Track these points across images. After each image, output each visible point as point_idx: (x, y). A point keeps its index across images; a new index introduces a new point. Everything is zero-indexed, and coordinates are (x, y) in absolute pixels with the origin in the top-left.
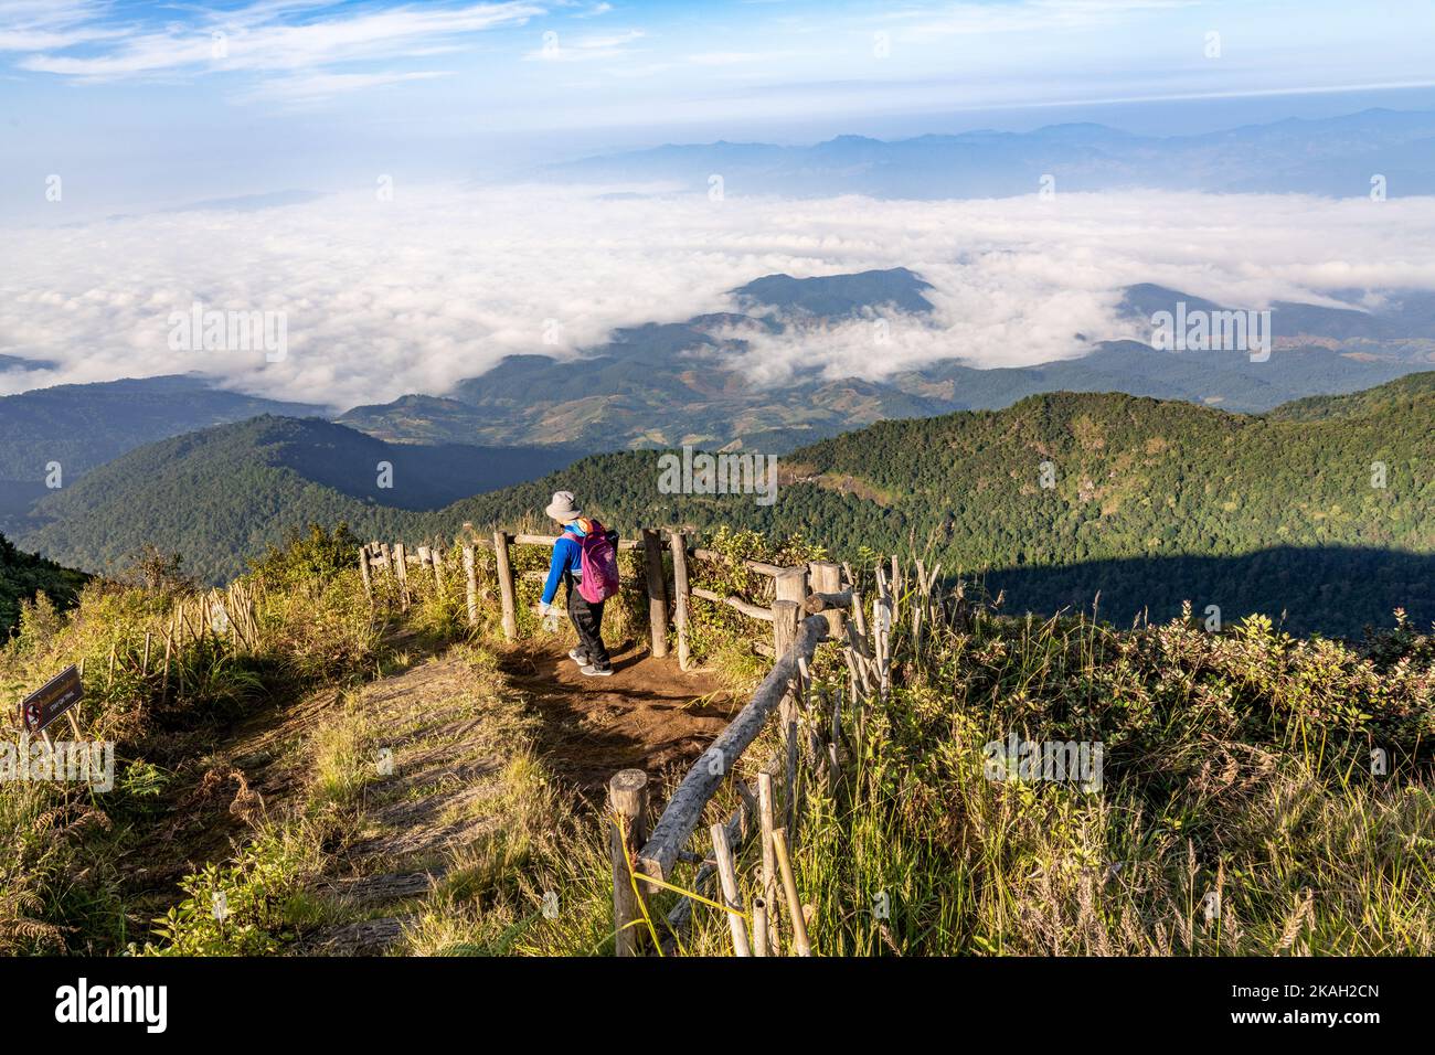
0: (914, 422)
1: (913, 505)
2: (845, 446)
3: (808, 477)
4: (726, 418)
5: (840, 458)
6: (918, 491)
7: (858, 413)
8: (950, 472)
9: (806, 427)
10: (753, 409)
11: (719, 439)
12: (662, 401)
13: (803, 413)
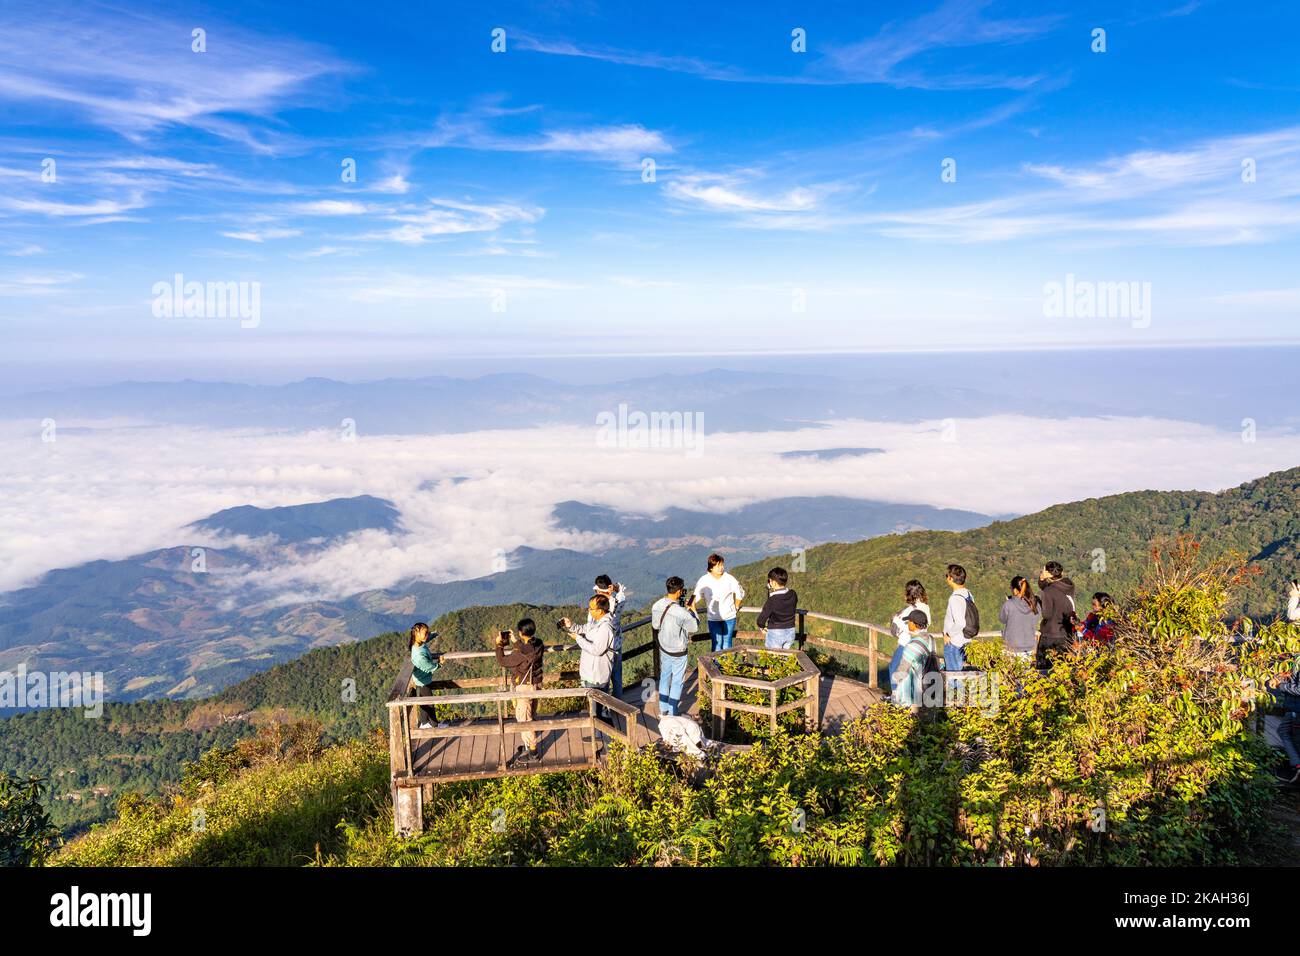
1: (344, 729)
3: (238, 715)
4: (180, 656)
5: (271, 692)
6: (350, 714)
7: (323, 635)
8: (379, 692)
9: (267, 655)
10: (213, 643)
11: (171, 678)
12: (107, 644)
13: (266, 641)
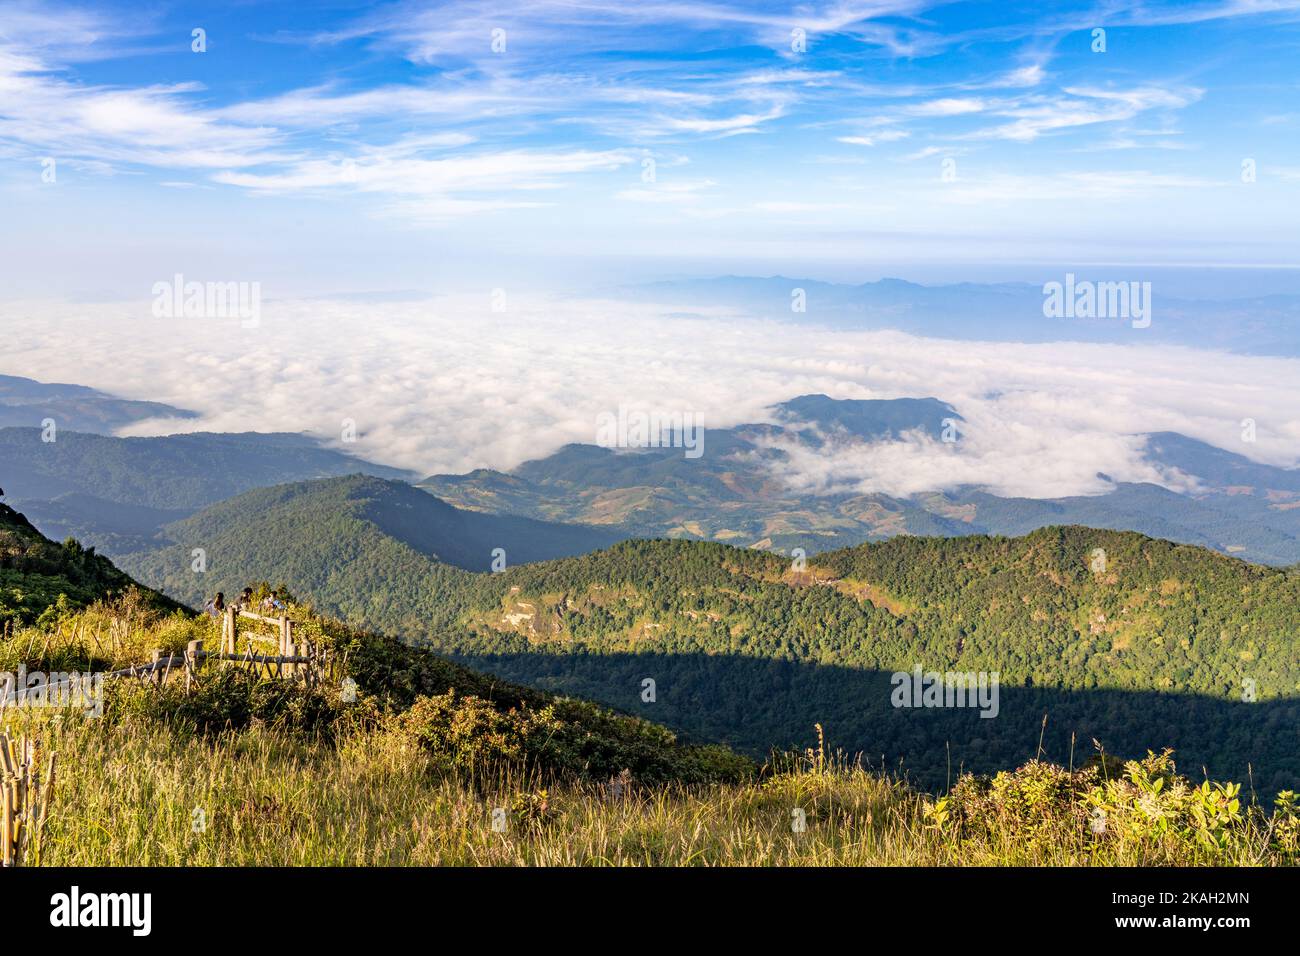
0: (932, 540)
1: (925, 617)
2: (865, 556)
3: (827, 580)
4: (758, 518)
5: (859, 566)
6: (931, 605)
7: (882, 525)
8: (963, 591)
9: (832, 533)
10: (784, 513)
11: (750, 536)
12: (703, 497)
13: (830, 521)
